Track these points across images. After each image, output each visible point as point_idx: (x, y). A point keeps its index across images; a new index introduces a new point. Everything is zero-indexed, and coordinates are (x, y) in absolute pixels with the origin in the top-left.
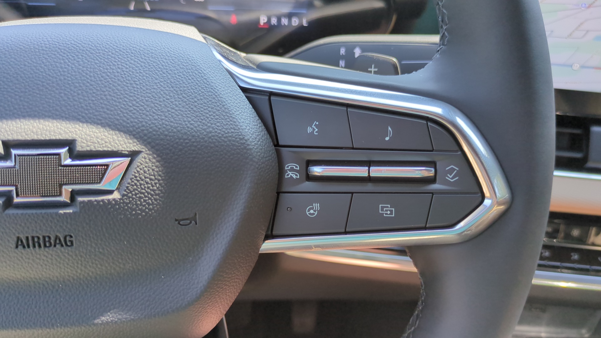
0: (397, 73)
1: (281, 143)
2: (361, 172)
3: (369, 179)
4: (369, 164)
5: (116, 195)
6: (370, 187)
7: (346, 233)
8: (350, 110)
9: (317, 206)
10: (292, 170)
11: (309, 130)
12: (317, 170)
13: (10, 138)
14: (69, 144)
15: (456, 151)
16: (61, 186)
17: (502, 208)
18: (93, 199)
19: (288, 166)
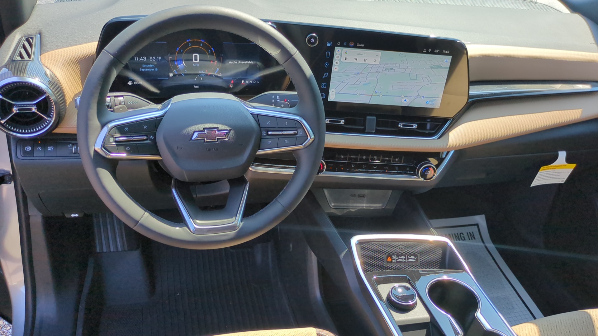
0: (289, 108)
1: (261, 126)
2: (280, 133)
3: (282, 135)
4: (282, 131)
5: (227, 139)
6: (283, 136)
7: (277, 147)
8: (277, 118)
9: (270, 141)
10: (264, 133)
11: (268, 123)
12: (270, 133)
13: (205, 127)
14: (217, 128)
15: (301, 127)
16: (216, 137)
17: (313, 140)
18: (223, 140)
19: (263, 132)
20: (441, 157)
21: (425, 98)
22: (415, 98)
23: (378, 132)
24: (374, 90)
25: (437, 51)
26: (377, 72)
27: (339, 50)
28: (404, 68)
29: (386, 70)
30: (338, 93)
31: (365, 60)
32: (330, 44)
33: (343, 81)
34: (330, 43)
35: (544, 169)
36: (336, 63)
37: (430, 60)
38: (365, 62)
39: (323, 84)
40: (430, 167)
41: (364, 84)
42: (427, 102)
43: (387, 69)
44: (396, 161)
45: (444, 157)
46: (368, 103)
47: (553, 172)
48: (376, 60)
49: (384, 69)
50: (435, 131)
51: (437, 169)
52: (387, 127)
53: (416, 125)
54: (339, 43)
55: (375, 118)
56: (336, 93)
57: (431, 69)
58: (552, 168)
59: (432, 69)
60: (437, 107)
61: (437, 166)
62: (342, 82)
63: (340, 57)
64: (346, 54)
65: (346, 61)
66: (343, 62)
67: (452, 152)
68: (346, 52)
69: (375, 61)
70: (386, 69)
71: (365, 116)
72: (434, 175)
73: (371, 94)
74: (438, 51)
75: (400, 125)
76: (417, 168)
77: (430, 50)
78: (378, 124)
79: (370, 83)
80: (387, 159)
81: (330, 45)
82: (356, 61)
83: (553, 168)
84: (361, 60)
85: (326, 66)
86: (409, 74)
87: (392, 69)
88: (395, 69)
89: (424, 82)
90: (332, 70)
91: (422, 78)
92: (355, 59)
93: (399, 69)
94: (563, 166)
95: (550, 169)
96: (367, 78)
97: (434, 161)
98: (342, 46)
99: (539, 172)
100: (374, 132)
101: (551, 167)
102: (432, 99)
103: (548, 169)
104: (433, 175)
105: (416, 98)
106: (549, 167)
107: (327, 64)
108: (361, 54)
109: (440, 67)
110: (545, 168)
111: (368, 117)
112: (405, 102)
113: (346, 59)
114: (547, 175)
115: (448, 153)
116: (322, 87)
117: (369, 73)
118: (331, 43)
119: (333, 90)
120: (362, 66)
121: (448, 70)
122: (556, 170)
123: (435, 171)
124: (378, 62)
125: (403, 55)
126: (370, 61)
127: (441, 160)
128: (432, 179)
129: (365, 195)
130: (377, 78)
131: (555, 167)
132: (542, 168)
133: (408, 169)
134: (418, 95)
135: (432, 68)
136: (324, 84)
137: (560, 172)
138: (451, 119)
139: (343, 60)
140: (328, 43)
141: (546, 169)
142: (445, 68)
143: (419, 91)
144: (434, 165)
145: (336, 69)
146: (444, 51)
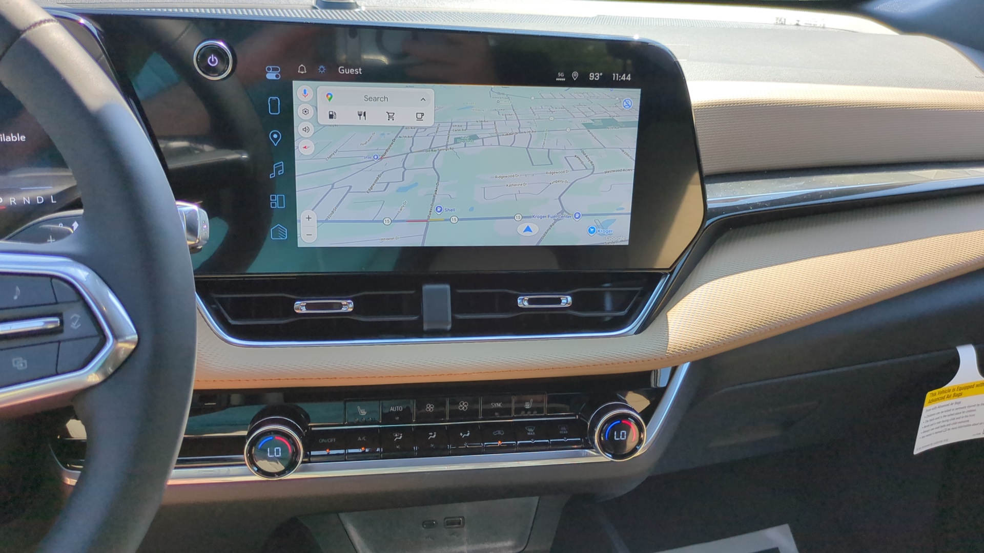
20: (653, 385)
21: (583, 218)
22: (556, 221)
23: (461, 329)
24: (432, 205)
25: (595, 76)
26: (431, 149)
27: (305, 91)
28: (510, 132)
29: (456, 141)
30: (326, 221)
31: (391, 116)
32: (277, 73)
33: (333, 185)
34: (274, 69)
35: (934, 398)
36: (305, 129)
37: (580, 105)
38: (391, 123)
39: (273, 198)
40: (626, 416)
41: (400, 190)
42: (592, 230)
43: (460, 138)
44: (526, 410)
45: (662, 383)
46: (420, 245)
47: (957, 406)
48: (423, 114)
49: (451, 141)
50: (626, 311)
51: (646, 424)
52: (492, 311)
53: (569, 298)
54: (302, 69)
55: (447, 287)
56: (318, 221)
57: (587, 130)
58: (952, 393)
59: (591, 130)
60: (622, 241)
61: (648, 414)
62: (332, 188)
63: (311, 111)
64: (329, 100)
65: (332, 121)
66: (325, 126)
67: (686, 366)
68: (329, 96)
69: (419, 116)
70: (456, 139)
71: (416, 283)
72: (640, 441)
73: (426, 219)
74: (598, 75)
75: (523, 302)
76: (589, 424)
77: (575, 75)
78: (459, 304)
79: (416, 184)
80: (499, 405)
81: (277, 76)
82: (362, 121)
83: (955, 395)
84: (377, 116)
85: (276, 140)
86: (527, 148)
87: (474, 137)
88: (483, 139)
89: (573, 170)
90: (296, 151)
91: (565, 157)
92: (360, 115)
93: (497, 137)
94: (977, 386)
95: (948, 397)
96: (405, 169)
97: (637, 401)
98: (312, 76)
99: (924, 409)
100: (449, 327)
101: (949, 391)
102: (602, 219)
103: (943, 398)
104: (636, 442)
105: (558, 220)
106: (944, 392)
107: (275, 136)
108: (376, 99)
109: (609, 123)
110: (935, 394)
111: (426, 287)
112: (528, 233)
113: (331, 117)
114: (945, 416)
115: (674, 370)
116: (274, 205)
117: (408, 154)
118: (278, 69)
119: (309, 212)
120: (383, 134)
121: (635, 130)
122: (966, 401)
123: (641, 430)
124: (428, 121)
125: (499, 93)
126: (405, 118)
127: (656, 396)
128: (638, 454)
129: (463, 518)
130: (435, 167)
131: (959, 392)
132: (929, 394)
133: (564, 431)
134: (563, 210)
135: (588, 126)
136: (277, 197)
137: (974, 406)
138: (666, 274)
139: (324, 119)
140: (269, 69)
141: (938, 399)
142: (627, 124)
143: (561, 198)
144: (639, 412)
145: (305, 147)
146: (616, 76)
